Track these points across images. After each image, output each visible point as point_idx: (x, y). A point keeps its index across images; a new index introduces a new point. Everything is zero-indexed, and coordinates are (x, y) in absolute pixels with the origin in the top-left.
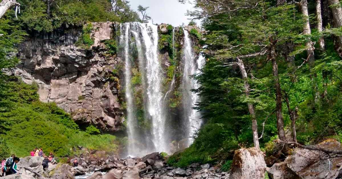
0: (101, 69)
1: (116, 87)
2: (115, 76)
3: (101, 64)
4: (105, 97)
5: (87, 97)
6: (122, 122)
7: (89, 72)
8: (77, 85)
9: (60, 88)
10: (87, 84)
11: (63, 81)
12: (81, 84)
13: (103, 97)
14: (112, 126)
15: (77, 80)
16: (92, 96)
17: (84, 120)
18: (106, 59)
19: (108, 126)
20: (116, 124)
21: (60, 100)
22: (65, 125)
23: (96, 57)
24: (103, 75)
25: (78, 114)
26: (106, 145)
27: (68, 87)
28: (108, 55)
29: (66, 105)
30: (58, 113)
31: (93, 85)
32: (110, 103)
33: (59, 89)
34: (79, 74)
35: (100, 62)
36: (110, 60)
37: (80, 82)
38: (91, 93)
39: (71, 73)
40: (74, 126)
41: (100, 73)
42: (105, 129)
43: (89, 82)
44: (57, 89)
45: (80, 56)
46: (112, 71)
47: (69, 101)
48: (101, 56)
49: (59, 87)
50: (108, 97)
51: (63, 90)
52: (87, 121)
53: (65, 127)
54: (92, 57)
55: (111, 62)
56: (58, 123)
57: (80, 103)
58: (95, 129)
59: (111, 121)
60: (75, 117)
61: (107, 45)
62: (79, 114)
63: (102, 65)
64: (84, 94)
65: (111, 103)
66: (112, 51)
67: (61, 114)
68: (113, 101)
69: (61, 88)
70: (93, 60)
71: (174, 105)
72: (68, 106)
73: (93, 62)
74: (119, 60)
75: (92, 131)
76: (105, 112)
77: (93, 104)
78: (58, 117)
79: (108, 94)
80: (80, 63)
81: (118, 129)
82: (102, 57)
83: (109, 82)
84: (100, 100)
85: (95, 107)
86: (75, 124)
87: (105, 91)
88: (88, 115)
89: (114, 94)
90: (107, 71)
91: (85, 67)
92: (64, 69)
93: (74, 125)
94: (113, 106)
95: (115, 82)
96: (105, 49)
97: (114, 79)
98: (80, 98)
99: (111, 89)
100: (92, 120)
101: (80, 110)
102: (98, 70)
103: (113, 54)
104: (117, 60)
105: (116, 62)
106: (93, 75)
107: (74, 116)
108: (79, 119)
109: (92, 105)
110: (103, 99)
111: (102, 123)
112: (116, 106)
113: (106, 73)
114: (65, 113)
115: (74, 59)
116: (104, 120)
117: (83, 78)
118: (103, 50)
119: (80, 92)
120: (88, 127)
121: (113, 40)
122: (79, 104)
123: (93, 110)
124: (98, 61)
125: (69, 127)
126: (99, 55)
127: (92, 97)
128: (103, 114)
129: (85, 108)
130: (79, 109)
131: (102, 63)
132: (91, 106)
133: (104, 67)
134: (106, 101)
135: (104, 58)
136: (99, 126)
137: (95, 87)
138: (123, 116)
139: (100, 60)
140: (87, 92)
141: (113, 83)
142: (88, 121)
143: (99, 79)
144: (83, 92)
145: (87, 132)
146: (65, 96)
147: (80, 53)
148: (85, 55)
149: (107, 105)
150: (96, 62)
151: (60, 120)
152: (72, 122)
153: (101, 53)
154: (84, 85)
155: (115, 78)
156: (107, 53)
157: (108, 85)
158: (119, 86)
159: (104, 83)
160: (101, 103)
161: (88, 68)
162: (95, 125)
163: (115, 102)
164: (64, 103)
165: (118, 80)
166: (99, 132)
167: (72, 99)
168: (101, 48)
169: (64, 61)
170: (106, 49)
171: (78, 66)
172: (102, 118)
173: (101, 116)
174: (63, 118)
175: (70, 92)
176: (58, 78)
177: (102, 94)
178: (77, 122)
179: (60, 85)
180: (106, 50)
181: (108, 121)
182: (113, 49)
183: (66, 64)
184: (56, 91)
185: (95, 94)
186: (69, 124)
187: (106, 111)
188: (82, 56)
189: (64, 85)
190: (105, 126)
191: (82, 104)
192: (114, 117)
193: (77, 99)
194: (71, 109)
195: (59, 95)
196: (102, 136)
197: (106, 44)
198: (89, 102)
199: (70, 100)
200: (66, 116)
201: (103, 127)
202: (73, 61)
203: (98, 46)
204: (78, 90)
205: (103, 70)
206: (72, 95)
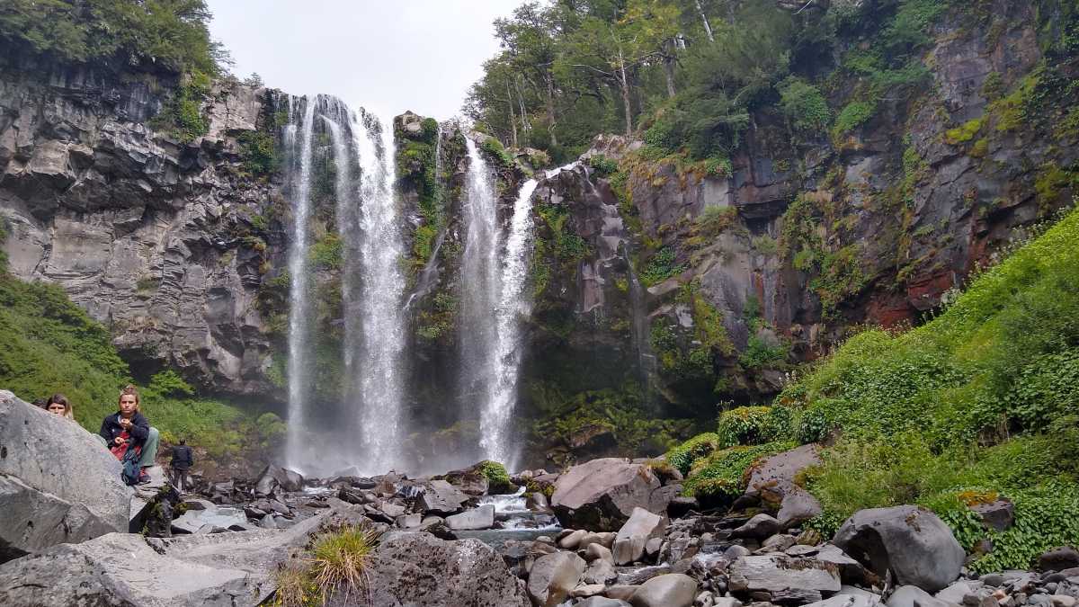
0: (217, 210)
1: (256, 268)
2: (256, 235)
3: (220, 195)
4: (222, 292)
5: (164, 283)
6: (263, 367)
7: (180, 213)
8: (138, 247)
9: (81, 245)
10: (171, 245)
11: (94, 227)
12: (152, 245)
13: (214, 291)
14: (231, 378)
15: (139, 233)
16: (181, 284)
17: (150, 352)
18: (235, 184)
19: (220, 378)
20: (243, 373)
21: (77, 282)
22: (85, 357)
23: (208, 175)
24: (221, 227)
25: (132, 331)
26: (210, 431)
27: (108, 247)
28: (242, 174)
29: (97, 299)
30: (66, 319)
31: (188, 253)
32: (233, 313)
33: (79, 248)
34: (148, 216)
35: (217, 189)
36: (248, 189)
37: (148, 239)
38: (179, 276)
39: (124, 208)
40: (114, 366)
41: (214, 220)
42: (210, 384)
43: (176, 241)
44: (71, 247)
45: (161, 160)
46: (250, 220)
47: (107, 290)
48: (224, 173)
49: (79, 244)
50: (229, 293)
51: (91, 255)
52: (156, 355)
53: (86, 364)
54: (197, 169)
55: (249, 194)
56: (63, 351)
57: (144, 298)
58: (180, 383)
59: (229, 362)
60: (120, 339)
61: (245, 145)
62: (137, 331)
63: (220, 199)
64: (158, 274)
65: (238, 312)
66: (258, 166)
67: (77, 322)
68: (243, 304)
69: (83, 248)
70: (198, 179)
71: (432, 332)
72: (101, 304)
73: (196, 185)
74: (275, 191)
75: (169, 388)
76: (214, 334)
77: (182, 308)
78: (66, 331)
79: (231, 285)
80: (159, 180)
81: (248, 389)
82: (226, 178)
83: (236, 251)
84: (204, 301)
85: (187, 317)
86: (119, 359)
87: (222, 276)
88: (163, 340)
89: (249, 286)
90: (235, 218)
91: (171, 196)
92: (103, 191)
93: (114, 362)
94: (243, 319)
95: (256, 250)
96: (236, 155)
97: (254, 243)
98: (143, 285)
99: (241, 269)
100: (175, 354)
101: (140, 319)
102: (207, 212)
103: (258, 174)
104: (267, 192)
105: (264, 197)
106: (193, 223)
107: (120, 336)
108: (134, 347)
109: (179, 311)
110: (213, 297)
111: (202, 365)
112: (249, 322)
113: (232, 224)
114: (91, 322)
115: (141, 166)
116: (209, 357)
117: (160, 230)
118: (229, 157)
119: (145, 269)
120: (157, 373)
121: (263, 134)
122: (139, 303)
123: (179, 324)
124: (212, 185)
125: (97, 366)
126: (217, 169)
127: (181, 289)
128: (209, 341)
129: (156, 317)
130: (136, 316)
131: (224, 193)
132: (175, 314)
133: (227, 205)
134: (223, 306)
135: (231, 180)
136: (191, 374)
137: (193, 259)
138: (269, 352)
139: (217, 183)
140: (168, 271)
141: (251, 255)
142: (162, 355)
143: (208, 237)
144: (154, 268)
145: (153, 390)
146: (95, 274)
147: (163, 150)
148: (176, 162)
149: (224, 316)
150: (207, 187)
151: (70, 340)
152: (110, 354)
153: (223, 163)
154: (161, 248)
155: (258, 240)
156: (240, 169)
157: (232, 261)
158: (268, 266)
159: (222, 251)
160: (206, 306)
161: (179, 203)
162: (180, 371)
163: (248, 311)
164: (89, 294)
165: (264, 245)
166: (192, 392)
167: (118, 284)
168: (228, 151)
169: (107, 165)
170: (241, 155)
171: (149, 189)
172: (204, 352)
173: (202, 345)
174: (80, 335)
175: (114, 262)
176: (80, 214)
177: (210, 283)
178: (126, 353)
179: (82, 237)
180: (239, 160)
181: (222, 363)
182: (263, 159)
183: (112, 175)
184: (66, 253)
185: (191, 279)
186: (99, 358)
187: (219, 332)
188: (167, 162)
189: (98, 240)
190: (212, 375)
191: (149, 302)
192: (238, 351)
193: (135, 287)
194: (110, 315)
195: (77, 267)
196: (198, 405)
197: (240, 142)
198: (169, 300)
199: (111, 286)
200: (93, 331)
201: (204, 379)
202: (137, 170)
203: (219, 142)
204: (141, 261)
205: (224, 215)
206: (118, 273)
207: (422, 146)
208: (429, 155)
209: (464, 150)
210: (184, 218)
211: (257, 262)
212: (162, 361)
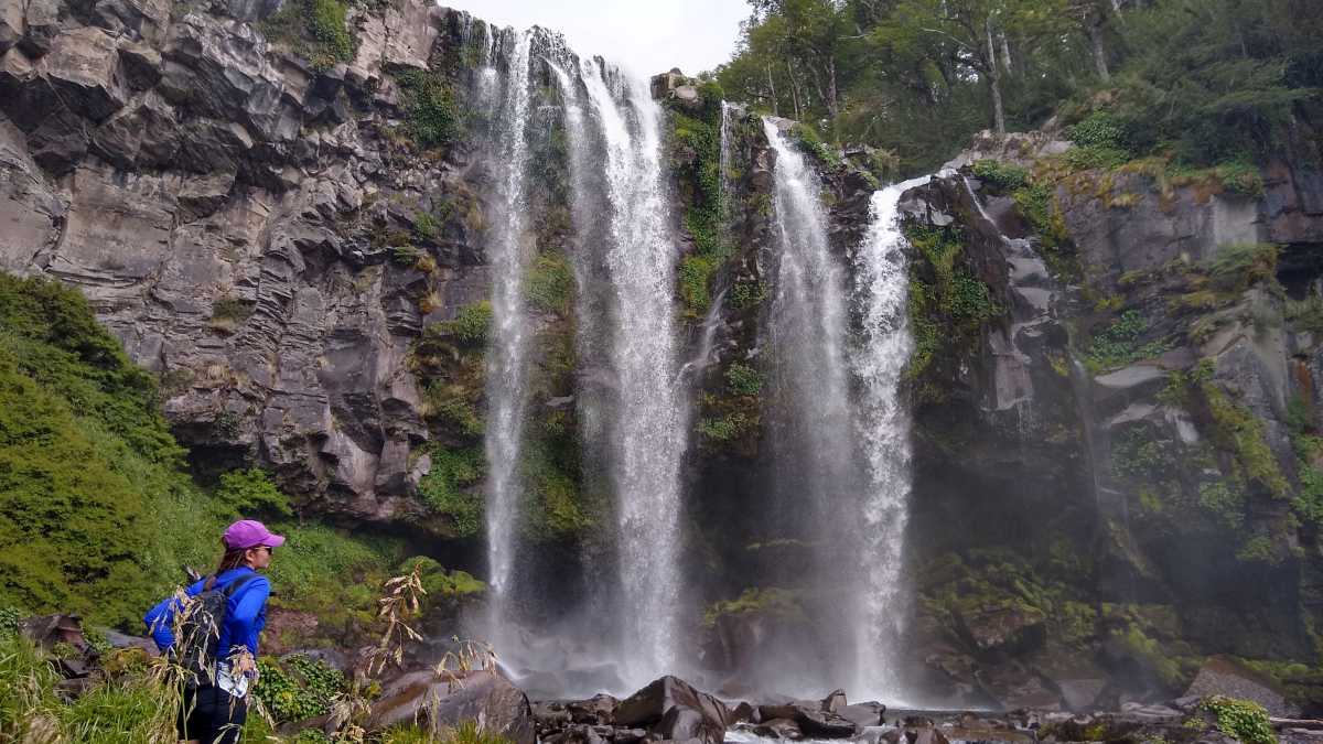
0: (356, 197)
1: (414, 301)
2: (420, 245)
3: (363, 171)
4: (352, 337)
5: (259, 312)
6: (416, 475)
7: (291, 194)
8: (216, 244)
9: (118, 228)
10: (275, 246)
11: (147, 191)
12: (239, 243)
13: (339, 334)
14: (357, 491)
15: (218, 219)
16: (284, 317)
17: (226, 430)
18: (389, 156)
19: (338, 488)
20: (379, 483)
21: (105, 293)
22: (116, 429)
23: (345, 133)
24: (361, 225)
25: (200, 391)
26: (319, 584)
27: (165, 236)
28: (401, 141)
29: (141, 327)
30: (86, 352)
31: (301, 265)
32: (373, 373)
33: (114, 233)
34: (243, 185)
35: (360, 159)
36: (407, 167)
37: (234, 231)
38: (284, 300)
39: (200, 173)
40: (163, 451)
41: (348, 213)
42: (321, 499)
43: (283, 241)
44: (99, 229)
45: (275, 92)
46: (411, 217)
47: (159, 313)
48: (372, 135)
49: (115, 225)
50: (367, 339)
51: (137, 247)
52: (236, 438)
53: (117, 441)
54: (330, 120)
55: (409, 176)
56: (79, 413)
57: (223, 333)
58: (269, 492)
59: (356, 462)
60: (178, 402)
61: (410, 92)
62: (208, 391)
63: (363, 178)
64: (250, 294)
65: (382, 373)
66: (430, 130)
67: (109, 361)
68: (390, 363)
69: (121, 235)
70: (330, 138)
71: (723, 428)
72: (147, 337)
73: (325, 148)
74: (454, 176)
75: (253, 500)
76: (335, 410)
77: (284, 359)
78: (86, 377)
79: (372, 327)
80: (267, 129)
81: (386, 511)
82: (375, 143)
83: (380, 270)
84: (321, 350)
85: (291, 376)
86: (172, 440)
87: (354, 309)
88: (250, 412)
89: (399, 332)
90: (385, 212)
91: (282, 161)
92: (168, 134)
93: (162, 441)
94: (387, 387)
95: (418, 269)
96: (393, 107)
97: (416, 258)
98: (222, 309)
99: (389, 300)
100: (267, 439)
101: (216, 370)
102: (339, 198)
103: (427, 143)
104: (438, 177)
105: (434, 184)
106: (315, 212)
107: (177, 395)
108: (201, 419)
109: (278, 364)
110: (336, 345)
111: (313, 463)
112: (397, 394)
113: (380, 222)
114: (129, 367)
115: (240, 97)
116: (327, 449)
117: (255, 219)
118: (382, 106)
119: (228, 281)
120: (231, 470)
121: (442, 78)
122: (215, 340)
123: (278, 387)
124: (352, 152)
125: (137, 446)
126: (361, 126)
127: (283, 324)
128: (328, 423)
129: (241, 370)
130: (210, 363)
131: (369, 168)
132: (270, 368)
133: (372, 189)
134: (353, 361)
135: (382, 148)
136: (292, 477)
137: (306, 277)
138: (427, 449)
139: (360, 150)
140: (267, 290)
141: (408, 277)
142: (246, 439)
143: (337, 241)
144: (242, 282)
145: (226, 501)
146: (140, 280)
147: (281, 76)
148: (300, 100)
149: (357, 378)
150: (343, 154)
151: (93, 394)
152: (158, 428)
153: (371, 118)
154: (256, 251)
155: (423, 253)
156: (398, 132)
157: (374, 285)
158: (435, 300)
159: (355, 267)
160: (324, 361)
161: (292, 176)
162: (273, 471)
163: (396, 374)
164: (126, 314)
165: (433, 263)
166: (290, 511)
167: (181, 302)
168: (383, 97)
169: (181, 87)
170: (402, 108)
171: (248, 142)
172: (319, 439)
173: (316, 426)
174: (109, 386)
175: (175, 266)
176: (123, 167)
177: (332, 321)
178: (186, 430)
179: (123, 212)
180: (397, 115)
181: (345, 462)
182: (437, 117)
183: (188, 106)
184: (90, 238)
185: (301, 310)
186: (143, 434)
187: (343, 405)
188: (286, 99)
189: (150, 220)
190: (326, 482)
191: (231, 341)
192: (374, 443)
193: (209, 312)
194: (163, 358)
195: (109, 265)
196: (298, 535)
197: (403, 85)
198: (263, 342)
199: (166, 305)
200: (134, 381)
201: (312, 489)
202: (233, 104)
203: (371, 79)
204: (221, 267)
205: (365, 205)
206: (180, 284)
207: (698, 124)
208: (708, 141)
209: (762, 139)
210: (296, 203)
211: (418, 290)
212: (243, 449)
